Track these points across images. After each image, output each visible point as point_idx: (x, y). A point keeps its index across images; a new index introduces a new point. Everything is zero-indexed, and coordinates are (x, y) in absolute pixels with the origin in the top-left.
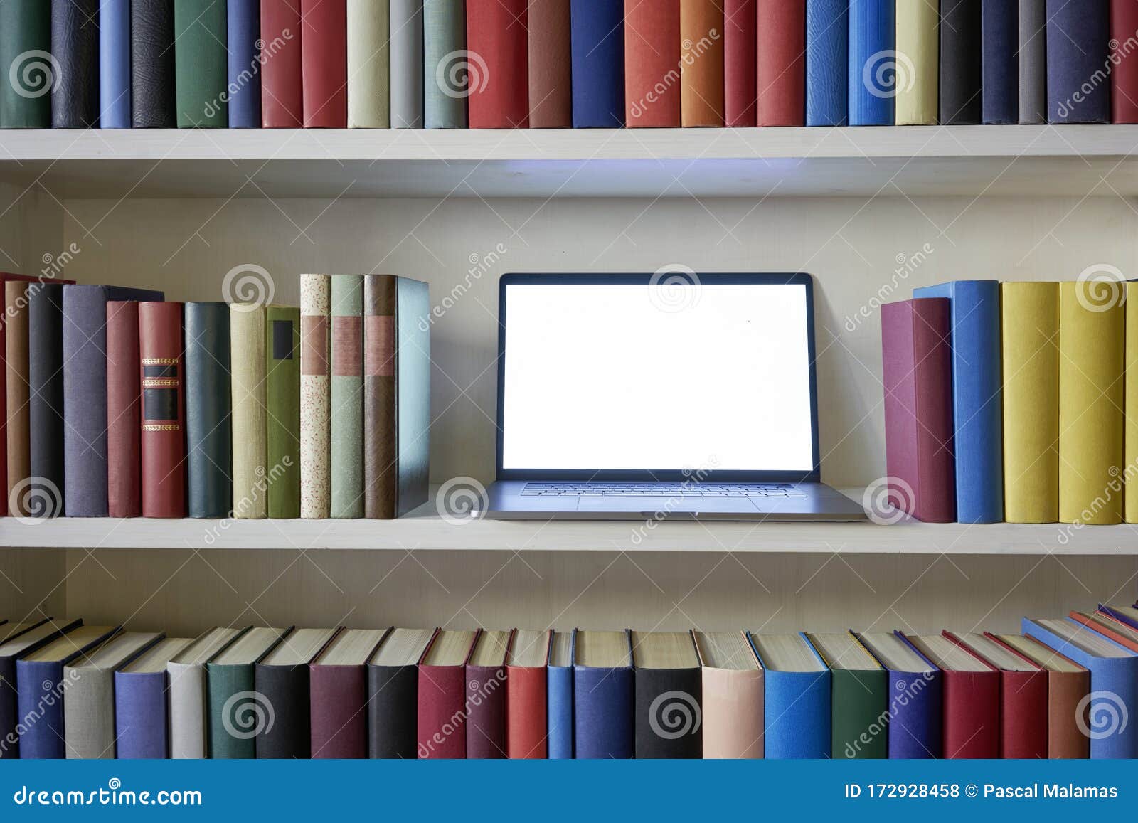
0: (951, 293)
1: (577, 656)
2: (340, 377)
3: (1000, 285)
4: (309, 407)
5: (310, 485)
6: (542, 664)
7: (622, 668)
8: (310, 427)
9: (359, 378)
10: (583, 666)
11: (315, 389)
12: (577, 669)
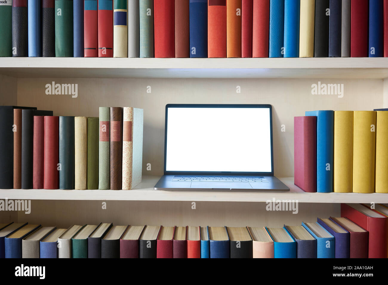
0: (317, 114)
1: (210, 237)
2: (102, 142)
3: (334, 112)
4: (126, 152)
5: (125, 179)
6: (199, 240)
7: (226, 241)
8: (126, 159)
9: (109, 142)
10: (213, 240)
11: (128, 146)
12: (211, 241)
